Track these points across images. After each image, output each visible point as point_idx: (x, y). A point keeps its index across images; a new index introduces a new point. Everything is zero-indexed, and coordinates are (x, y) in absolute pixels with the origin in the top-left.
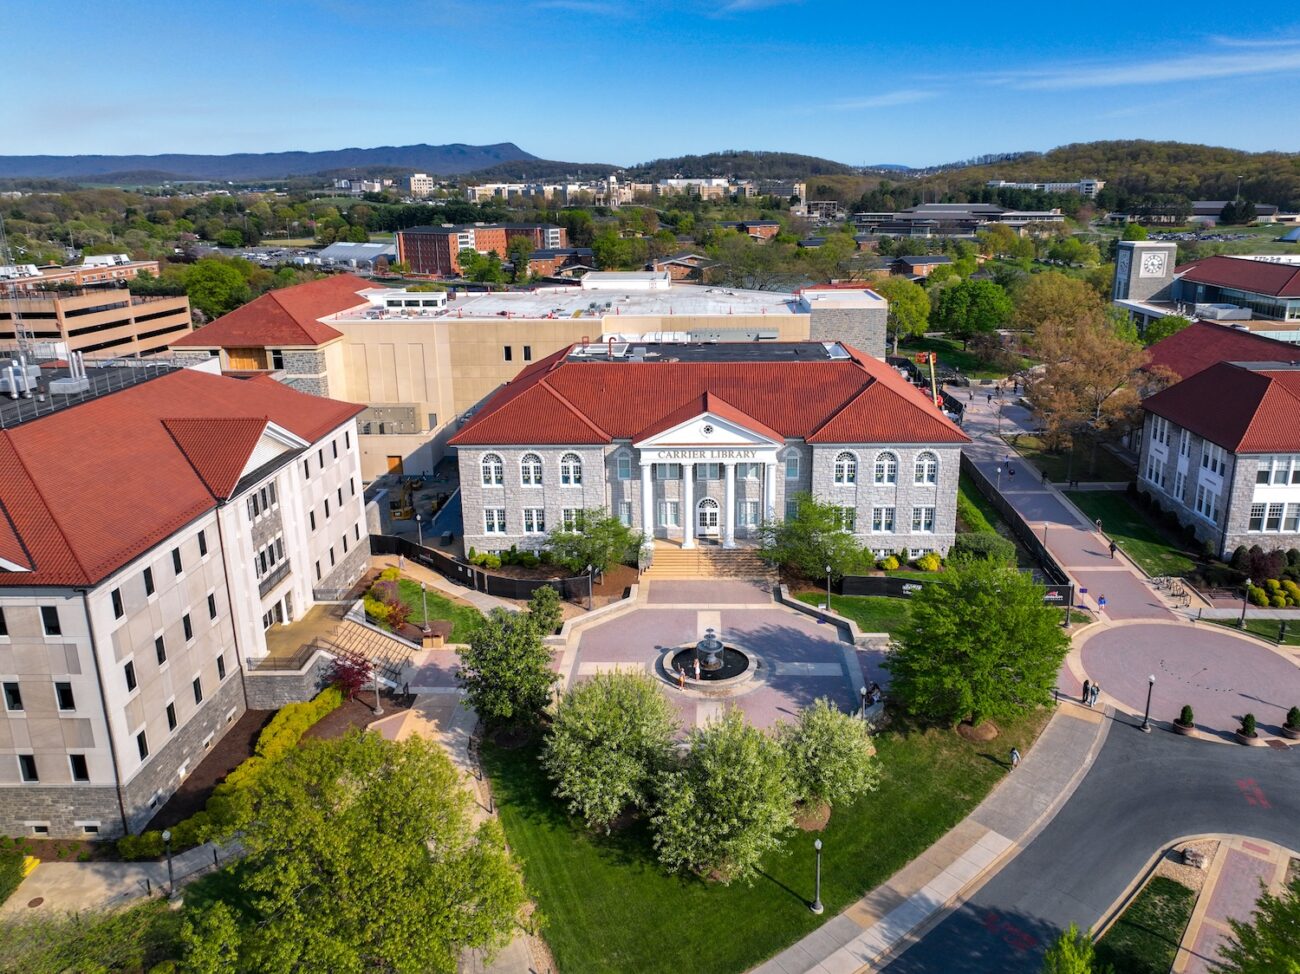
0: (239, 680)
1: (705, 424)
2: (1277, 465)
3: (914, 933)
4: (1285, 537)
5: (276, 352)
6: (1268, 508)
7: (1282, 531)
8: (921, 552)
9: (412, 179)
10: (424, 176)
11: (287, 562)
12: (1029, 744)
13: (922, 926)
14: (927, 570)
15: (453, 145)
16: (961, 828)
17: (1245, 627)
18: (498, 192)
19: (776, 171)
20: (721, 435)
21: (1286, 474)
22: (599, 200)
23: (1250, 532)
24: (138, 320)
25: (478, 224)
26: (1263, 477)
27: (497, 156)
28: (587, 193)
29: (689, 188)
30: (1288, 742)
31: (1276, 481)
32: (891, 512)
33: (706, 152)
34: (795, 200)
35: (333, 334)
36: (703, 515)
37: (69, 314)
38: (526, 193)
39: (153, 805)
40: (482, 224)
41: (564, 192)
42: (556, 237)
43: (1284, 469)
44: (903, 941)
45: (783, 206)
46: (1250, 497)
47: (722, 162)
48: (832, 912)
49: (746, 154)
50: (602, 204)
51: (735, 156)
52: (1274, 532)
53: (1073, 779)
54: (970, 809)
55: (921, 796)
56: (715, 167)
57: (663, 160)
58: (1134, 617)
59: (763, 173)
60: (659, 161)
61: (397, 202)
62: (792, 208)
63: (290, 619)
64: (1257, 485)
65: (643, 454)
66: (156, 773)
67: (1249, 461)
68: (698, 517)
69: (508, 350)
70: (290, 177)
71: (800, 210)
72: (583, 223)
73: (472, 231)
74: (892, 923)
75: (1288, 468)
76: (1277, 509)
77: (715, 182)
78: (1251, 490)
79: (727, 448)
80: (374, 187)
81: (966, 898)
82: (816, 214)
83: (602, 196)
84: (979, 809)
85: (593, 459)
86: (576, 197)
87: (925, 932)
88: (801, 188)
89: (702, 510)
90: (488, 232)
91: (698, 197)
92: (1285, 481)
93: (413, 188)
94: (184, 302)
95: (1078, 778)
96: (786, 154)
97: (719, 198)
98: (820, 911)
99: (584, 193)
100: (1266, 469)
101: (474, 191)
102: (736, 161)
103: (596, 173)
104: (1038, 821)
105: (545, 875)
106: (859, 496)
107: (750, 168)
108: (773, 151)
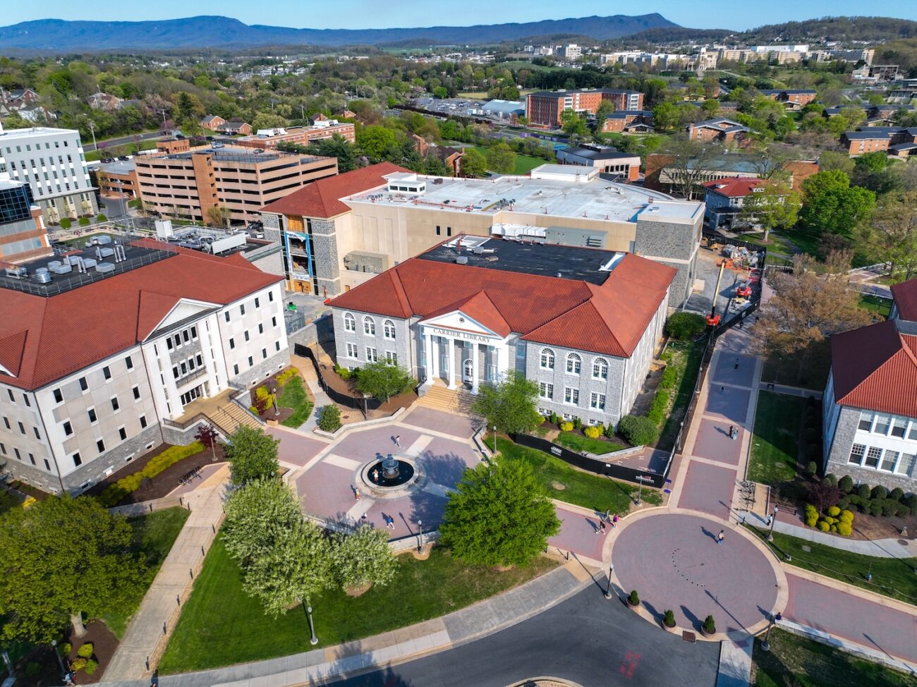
0: (158, 428)
1: (460, 316)
2: (877, 419)
3: (347, 674)
4: (881, 474)
5: (308, 220)
6: (867, 450)
7: (879, 469)
8: (596, 422)
9: (567, 48)
10: (575, 46)
11: (205, 368)
12: (523, 582)
13: (355, 671)
14: (588, 437)
15: (615, 16)
16: (430, 623)
17: (771, 540)
18: (621, 59)
19: (866, 33)
20: (469, 325)
21: (887, 427)
22: (690, 66)
23: (849, 463)
24: (304, 173)
25: (583, 90)
26: (866, 426)
27: (646, 24)
28: (682, 61)
29: (770, 54)
30: (698, 636)
31: (877, 430)
32: (577, 392)
33: (806, 19)
34: (861, 63)
35: (345, 209)
36: (467, 369)
37: (262, 171)
38: (639, 60)
39: (84, 487)
40: (586, 89)
41: (664, 60)
42: (635, 101)
43: (885, 423)
44: (338, 676)
45: (847, 69)
46: (851, 438)
47: (818, 27)
48: (319, 646)
49: (842, 20)
50: (692, 70)
51: (832, 21)
52: (871, 468)
53: (527, 614)
54: (448, 612)
55: (427, 594)
56: (811, 31)
57: (769, 26)
58: (696, 509)
59: (852, 36)
60: (765, 27)
61: (553, 65)
62: (854, 72)
63: (208, 396)
64: (858, 431)
65: (425, 328)
66: (86, 472)
67: (852, 411)
68: (464, 370)
69: (438, 228)
70: (503, 42)
71: (862, 74)
72: (659, 89)
73: (578, 94)
74: (341, 664)
75: (889, 423)
76: (876, 452)
77: (797, 48)
78: (853, 433)
79: (472, 333)
80: (547, 51)
81: (392, 665)
82: (876, 77)
83: (692, 63)
84: (452, 614)
85: (403, 326)
86: (673, 64)
87: (352, 676)
88: (869, 54)
89: (466, 366)
90: (589, 96)
91: (775, 63)
92: (885, 432)
93: (567, 55)
94: (334, 161)
95: (530, 615)
96: (880, 19)
97: (793, 63)
98: (314, 643)
99: (680, 61)
100: (869, 420)
101: (605, 58)
102: (832, 25)
103: (713, 37)
104: (478, 634)
105: (209, 576)
106: (556, 378)
107: (843, 31)
108: (867, 16)
